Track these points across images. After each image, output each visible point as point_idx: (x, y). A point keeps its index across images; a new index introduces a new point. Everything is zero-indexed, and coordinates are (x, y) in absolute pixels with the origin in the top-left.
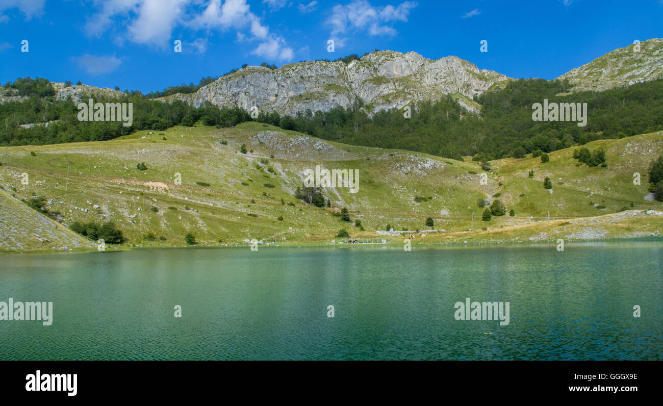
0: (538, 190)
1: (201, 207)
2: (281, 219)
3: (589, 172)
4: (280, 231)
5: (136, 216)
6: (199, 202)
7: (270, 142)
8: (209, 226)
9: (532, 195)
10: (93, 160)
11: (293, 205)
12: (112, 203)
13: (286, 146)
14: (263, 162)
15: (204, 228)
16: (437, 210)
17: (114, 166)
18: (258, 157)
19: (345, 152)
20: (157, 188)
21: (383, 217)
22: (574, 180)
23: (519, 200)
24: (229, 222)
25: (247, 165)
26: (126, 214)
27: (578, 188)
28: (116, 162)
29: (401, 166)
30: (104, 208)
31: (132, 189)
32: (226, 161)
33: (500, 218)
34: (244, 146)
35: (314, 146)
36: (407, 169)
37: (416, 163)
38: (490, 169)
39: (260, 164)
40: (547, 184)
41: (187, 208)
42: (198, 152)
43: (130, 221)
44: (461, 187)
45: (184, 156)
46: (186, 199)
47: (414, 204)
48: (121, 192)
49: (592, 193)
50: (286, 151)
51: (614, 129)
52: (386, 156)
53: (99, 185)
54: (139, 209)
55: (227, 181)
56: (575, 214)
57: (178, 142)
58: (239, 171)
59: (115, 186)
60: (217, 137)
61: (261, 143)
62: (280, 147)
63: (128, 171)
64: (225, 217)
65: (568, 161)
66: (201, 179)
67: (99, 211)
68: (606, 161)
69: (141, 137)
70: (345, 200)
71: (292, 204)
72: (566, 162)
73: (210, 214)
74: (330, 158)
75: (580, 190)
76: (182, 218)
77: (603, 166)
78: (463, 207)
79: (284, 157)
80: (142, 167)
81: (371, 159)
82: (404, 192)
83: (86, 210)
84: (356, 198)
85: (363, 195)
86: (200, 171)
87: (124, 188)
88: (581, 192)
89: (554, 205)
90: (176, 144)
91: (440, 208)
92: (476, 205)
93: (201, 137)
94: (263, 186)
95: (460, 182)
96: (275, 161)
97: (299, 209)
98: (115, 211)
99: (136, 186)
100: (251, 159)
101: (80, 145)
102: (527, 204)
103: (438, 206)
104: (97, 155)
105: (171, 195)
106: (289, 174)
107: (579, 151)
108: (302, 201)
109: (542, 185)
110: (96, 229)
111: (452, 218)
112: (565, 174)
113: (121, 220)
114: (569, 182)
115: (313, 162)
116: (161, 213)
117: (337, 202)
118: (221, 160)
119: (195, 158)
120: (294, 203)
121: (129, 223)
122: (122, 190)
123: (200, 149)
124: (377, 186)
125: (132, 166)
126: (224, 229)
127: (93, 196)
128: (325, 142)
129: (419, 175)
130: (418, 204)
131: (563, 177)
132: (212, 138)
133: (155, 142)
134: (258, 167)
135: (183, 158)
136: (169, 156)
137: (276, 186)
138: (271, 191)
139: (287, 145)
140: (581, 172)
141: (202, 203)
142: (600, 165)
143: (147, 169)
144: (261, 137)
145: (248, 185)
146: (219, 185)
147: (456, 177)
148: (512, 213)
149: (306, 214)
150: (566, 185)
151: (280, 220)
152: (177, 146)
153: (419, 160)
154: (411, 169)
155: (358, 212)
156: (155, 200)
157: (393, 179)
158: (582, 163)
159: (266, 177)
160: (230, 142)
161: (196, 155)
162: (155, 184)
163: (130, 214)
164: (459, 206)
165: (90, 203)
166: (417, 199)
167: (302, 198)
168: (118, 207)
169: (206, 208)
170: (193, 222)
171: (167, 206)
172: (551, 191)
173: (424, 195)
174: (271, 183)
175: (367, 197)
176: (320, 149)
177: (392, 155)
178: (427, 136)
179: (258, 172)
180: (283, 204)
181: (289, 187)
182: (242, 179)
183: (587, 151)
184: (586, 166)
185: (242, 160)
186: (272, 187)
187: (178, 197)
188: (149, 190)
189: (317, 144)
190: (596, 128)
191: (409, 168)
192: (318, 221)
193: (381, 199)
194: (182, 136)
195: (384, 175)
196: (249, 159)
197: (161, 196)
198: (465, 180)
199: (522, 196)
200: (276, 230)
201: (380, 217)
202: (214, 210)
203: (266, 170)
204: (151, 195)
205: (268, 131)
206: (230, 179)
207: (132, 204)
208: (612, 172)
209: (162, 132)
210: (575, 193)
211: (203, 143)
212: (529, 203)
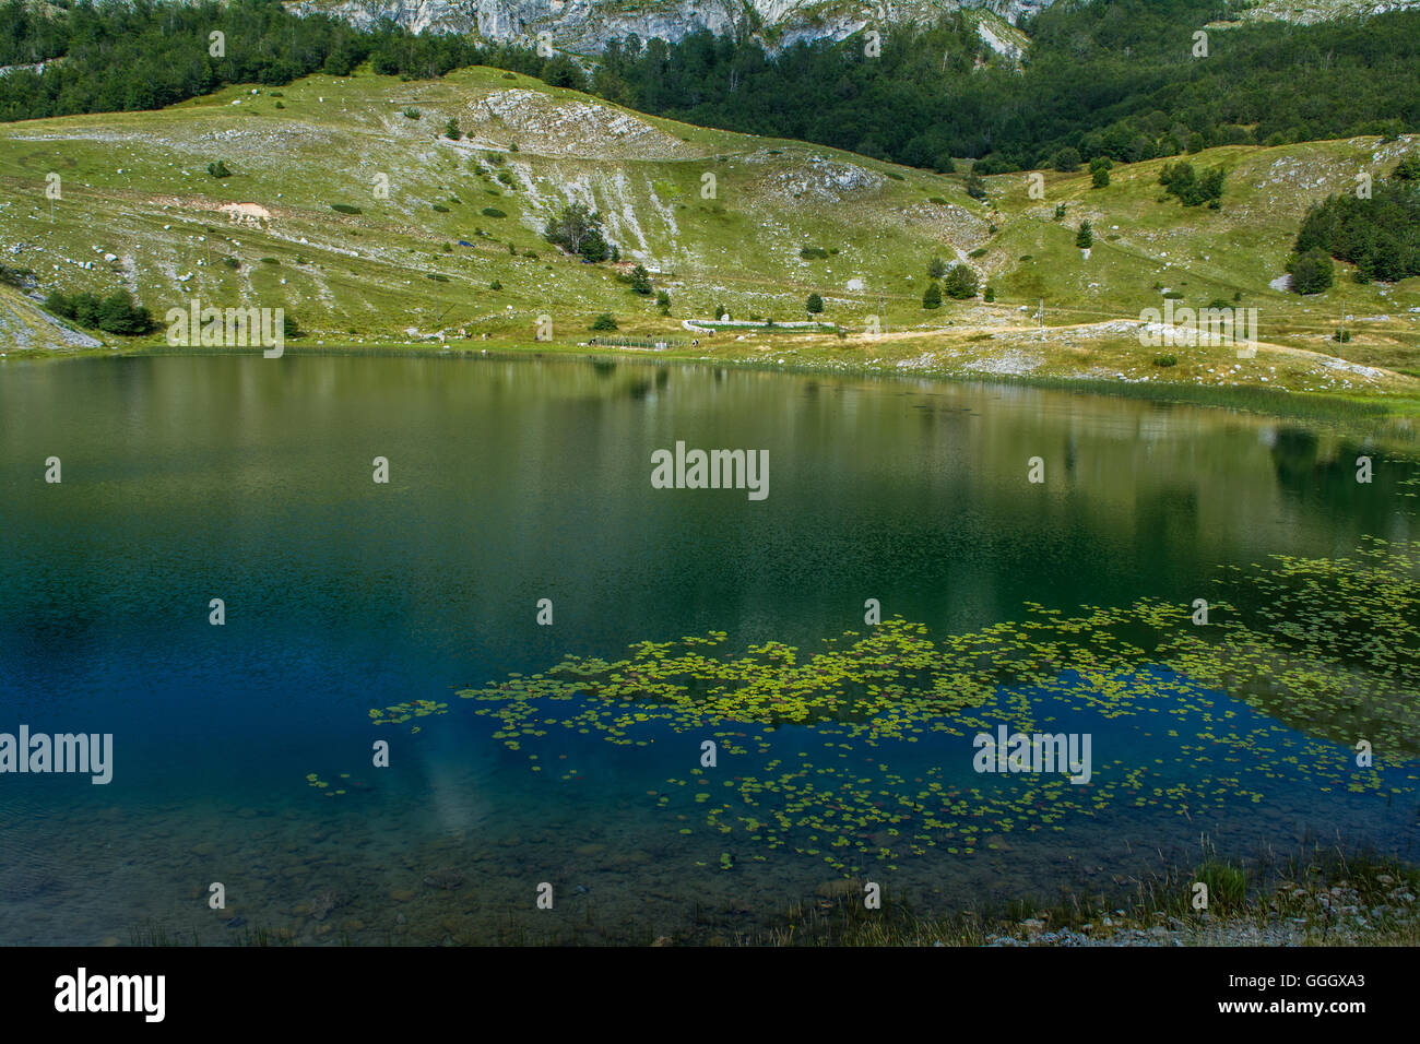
0: (1063, 248)
1: (331, 260)
2: (497, 287)
3: (1179, 217)
4: (485, 312)
5: (192, 277)
6: (330, 248)
7: (513, 116)
8: (339, 298)
9: (1044, 260)
10: (116, 155)
11: (535, 257)
12: (144, 250)
13: (546, 126)
14: (491, 160)
15: (326, 304)
16: (840, 279)
17: (161, 169)
18: (481, 147)
19: (678, 142)
20: (245, 217)
21: (722, 288)
22: (1142, 233)
23: (1016, 266)
24: (384, 292)
25: (456, 166)
26: (172, 274)
27: (1144, 250)
28: (166, 160)
29: (788, 178)
30: (128, 261)
31: (191, 221)
32: (410, 156)
33: (960, 304)
34: (454, 122)
35: (610, 125)
36: (800, 186)
37: (821, 173)
38: (984, 195)
39: (484, 164)
40: (1084, 238)
41: (301, 262)
42: (349, 136)
43: (178, 288)
44: (907, 231)
45: (316, 147)
46: (303, 241)
47: (796, 264)
48: (167, 227)
49: (1168, 264)
50: (546, 137)
51: (1283, 120)
52: (762, 155)
53: (124, 210)
54: (199, 263)
55: (401, 202)
56: (1115, 306)
57: (309, 113)
58: (434, 179)
59: (155, 212)
60: (400, 101)
61: (494, 117)
62: (533, 126)
63: (189, 180)
64: (377, 282)
65: (1146, 188)
66: (345, 197)
67: (116, 268)
68: (1222, 196)
69: (230, 103)
70: (653, 249)
71: (532, 255)
72: (1140, 190)
73: (348, 274)
74: (640, 154)
75: (1147, 255)
76: (287, 282)
77: (1211, 207)
78: (897, 276)
79: (538, 149)
80: (220, 172)
81: (730, 160)
82: (782, 237)
83: (89, 264)
84: (678, 246)
85: (693, 240)
86: (346, 179)
87: (176, 217)
88: (1149, 259)
89: (1081, 284)
90: (302, 118)
91: (849, 276)
92: (924, 273)
93: (363, 101)
94: (479, 213)
95: (907, 221)
96: (518, 158)
97: (545, 266)
98: (148, 266)
99: (202, 214)
100: (467, 152)
101: (93, 122)
102: (1030, 277)
103: (847, 270)
104: (128, 143)
105: (273, 232)
106: (544, 187)
107: (1173, 167)
108: (559, 248)
109: (1073, 238)
110: (95, 305)
111: (865, 298)
112: (1129, 217)
113: (158, 286)
114: (1131, 235)
115: (602, 163)
116: (246, 270)
117: (635, 253)
118: (399, 154)
119: (341, 150)
120: (537, 253)
121: (176, 291)
122: (170, 220)
123: (356, 130)
124: (728, 221)
125: (198, 168)
126: (370, 306)
127: (107, 235)
128: (636, 118)
129: (823, 201)
130: (805, 264)
131: (1121, 224)
132: (387, 103)
133: (256, 114)
134: (479, 172)
135: (314, 150)
136: (283, 146)
137: (510, 215)
138: (495, 225)
139: (549, 122)
140: (1163, 216)
141: (336, 250)
142: (1206, 204)
143: (229, 175)
144: (496, 104)
145: (448, 211)
146: (382, 210)
147: (901, 209)
148: (989, 296)
149: (560, 276)
150: (1124, 242)
151: (495, 288)
152: (302, 124)
153: (829, 167)
154: (809, 186)
155: (673, 275)
156: (238, 244)
157: (767, 206)
158: (1172, 196)
159: (492, 193)
160: (427, 113)
161: (342, 142)
162: (243, 209)
163: (178, 274)
164: (889, 272)
165: (99, 251)
166: (807, 254)
167: (560, 242)
168: (156, 258)
169: (343, 260)
170: (310, 291)
171: (260, 256)
172: (1087, 252)
173: (824, 245)
174: (500, 208)
175: (700, 244)
176: (622, 133)
177: (774, 153)
178: (886, 108)
179: (477, 184)
180: (514, 254)
181: (537, 216)
182: (437, 197)
183: (1188, 170)
184: (1177, 203)
185: (445, 154)
186: (500, 215)
187: (287, 237)
188: (227, 222)
189: (618, 122)
190: (1248, 115)
191: (804, 185)
192: (578, 292)
193: (729, 249)
194: (321, 100)
195: (749, 197)
196: (462, 152)
197: (252, 234)
198: (919, 217)
199: (1024, 259)
200: (478, 311)
201: (716, 288)
202: (358, 265)
203: (495, 178)
204: (229, 231)
205: (511, 91)
206: (409, 198)
207: (188, 252)
208: (1226, 221)
209: (279, 90)
210: (1134, 262)
211: (366, 114)
212: (1033, 275)
